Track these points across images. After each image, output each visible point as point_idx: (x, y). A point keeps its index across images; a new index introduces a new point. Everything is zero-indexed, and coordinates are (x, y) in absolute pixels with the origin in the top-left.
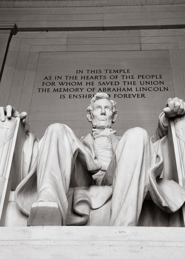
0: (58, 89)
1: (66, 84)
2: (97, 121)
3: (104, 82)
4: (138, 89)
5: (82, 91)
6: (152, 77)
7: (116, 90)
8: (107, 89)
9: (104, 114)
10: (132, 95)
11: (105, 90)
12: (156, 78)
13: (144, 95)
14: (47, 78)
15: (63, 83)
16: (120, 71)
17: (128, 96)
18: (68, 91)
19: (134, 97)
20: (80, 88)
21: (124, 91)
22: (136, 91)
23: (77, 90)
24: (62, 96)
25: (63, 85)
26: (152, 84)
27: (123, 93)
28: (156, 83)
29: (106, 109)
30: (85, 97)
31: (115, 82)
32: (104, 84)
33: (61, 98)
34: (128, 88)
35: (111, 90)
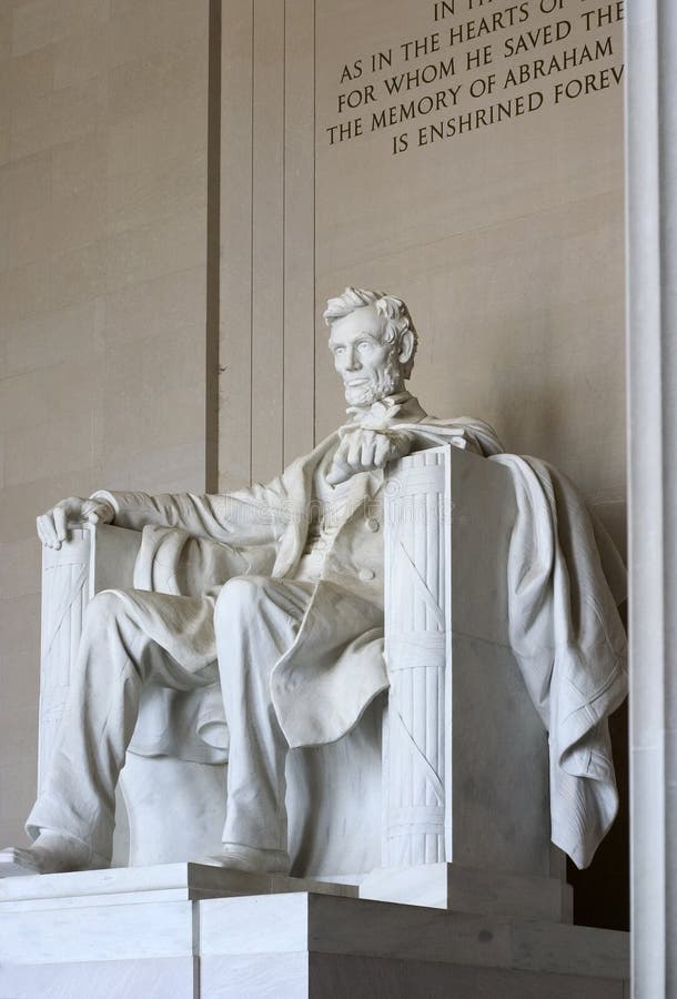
0: (384, 112)
1: (405, 81)
3: (521, 38)
5: (455, 102)
7: (561, 64)
8: (531, 70)
10: (610, 73)
11: (526, 72)
14: (348, 74)
15: (398, 82)
17: (597, 83)
18: (413, 116)
19: (618, 80)
20: (451, 90)
21: (586, 60)
23: (439, 101)
24: (398, 140)
25: (398, 90)
27: (584, 70)
29: (360, 348)
30: (465, 127)
31: (558, 25)
32: (523, 44)
33: (395, 152)
34: (598, 44)
35: (545, 69)
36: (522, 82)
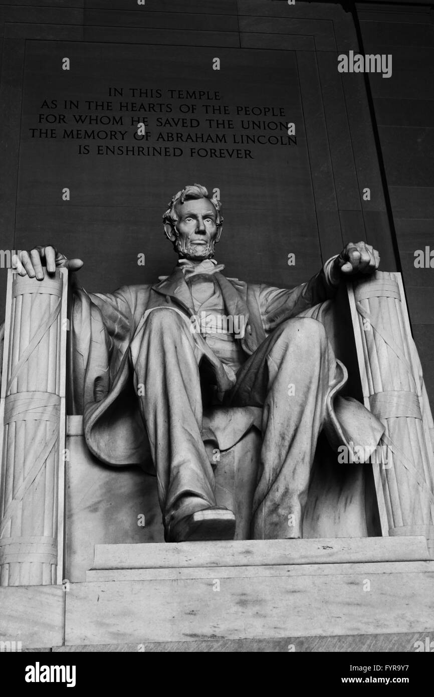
0: (72, 130)
1: (88, 119)
2: (189, 244)
3: (167, 120)
4: (238, 139)
5: (123, 139)
6: (265, 112)
7: (194, 139)
8: (175, 136)
9: (203, 233)
10: (225, 152)
11: (171, 137)
12: (274, 115)
13: (250, 152)
14: (47, 105)
15: (83, 118)
16: (200, 95)
17: (218, 153)
18: (94, 138)
19: (231, 156)
20: (120, 132)
21: (210, 141)
22: (235, 142)
23: (113, 135)
24: (82, 148)
25: (83, 122)
26: (265, 129)
27: (209, 145)
28: (272, 126)
29: (205, 222)
30: (130, 153)
31: (191, 120)
32: (169, 123)
33: (80, 153)
34: (217, 136)
35: (184, 138)
36: (168, 140)
